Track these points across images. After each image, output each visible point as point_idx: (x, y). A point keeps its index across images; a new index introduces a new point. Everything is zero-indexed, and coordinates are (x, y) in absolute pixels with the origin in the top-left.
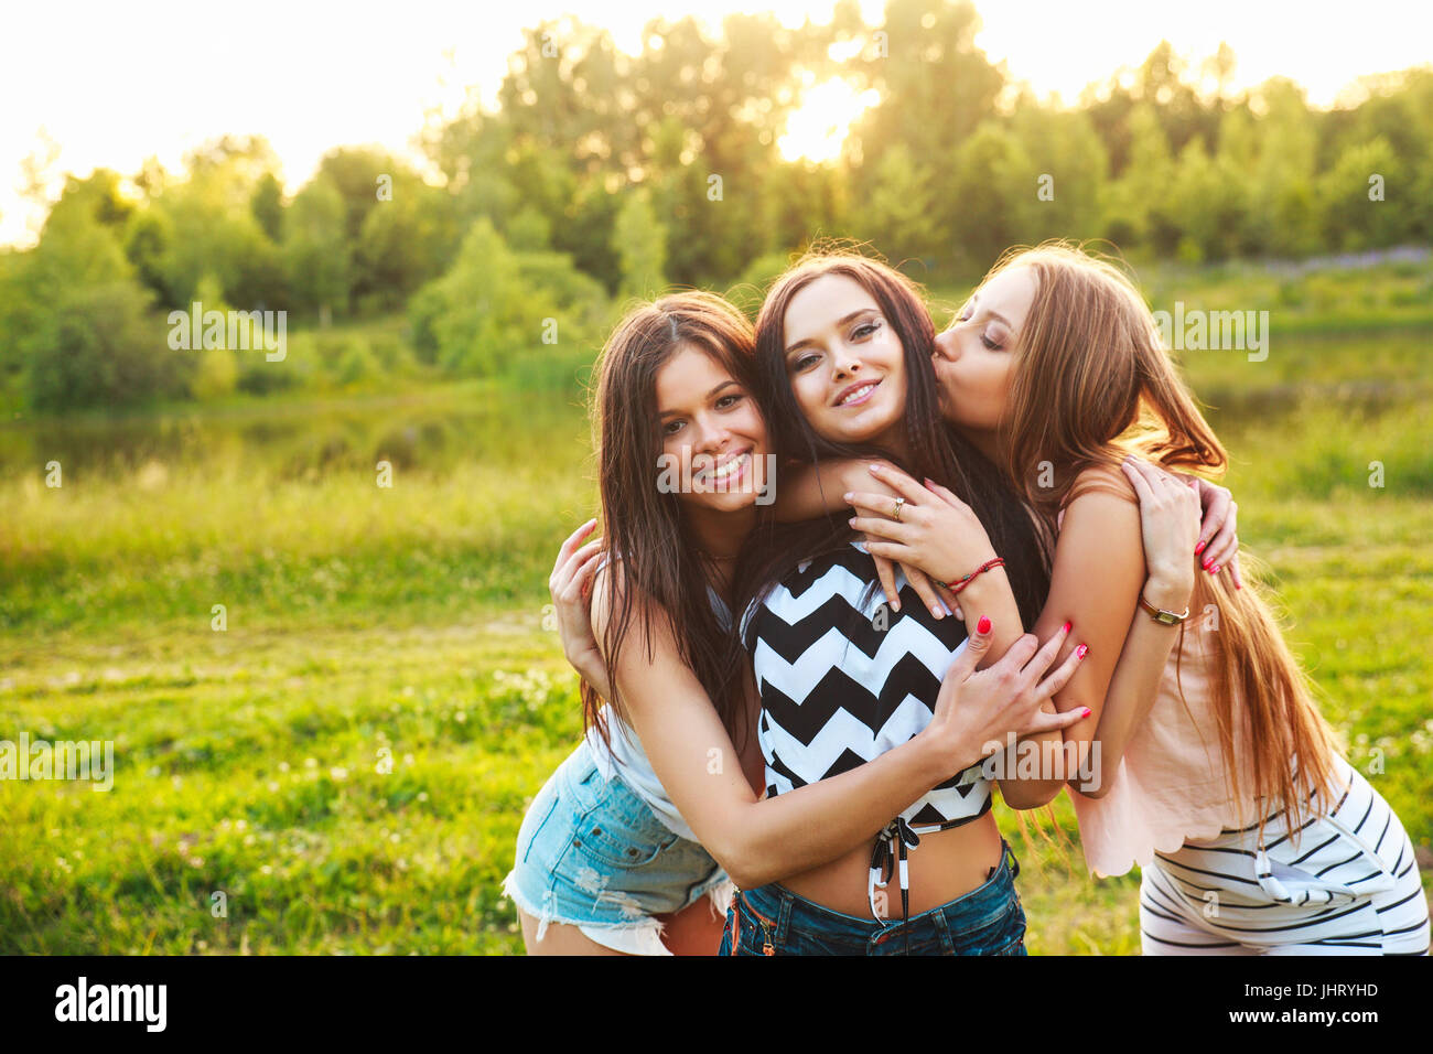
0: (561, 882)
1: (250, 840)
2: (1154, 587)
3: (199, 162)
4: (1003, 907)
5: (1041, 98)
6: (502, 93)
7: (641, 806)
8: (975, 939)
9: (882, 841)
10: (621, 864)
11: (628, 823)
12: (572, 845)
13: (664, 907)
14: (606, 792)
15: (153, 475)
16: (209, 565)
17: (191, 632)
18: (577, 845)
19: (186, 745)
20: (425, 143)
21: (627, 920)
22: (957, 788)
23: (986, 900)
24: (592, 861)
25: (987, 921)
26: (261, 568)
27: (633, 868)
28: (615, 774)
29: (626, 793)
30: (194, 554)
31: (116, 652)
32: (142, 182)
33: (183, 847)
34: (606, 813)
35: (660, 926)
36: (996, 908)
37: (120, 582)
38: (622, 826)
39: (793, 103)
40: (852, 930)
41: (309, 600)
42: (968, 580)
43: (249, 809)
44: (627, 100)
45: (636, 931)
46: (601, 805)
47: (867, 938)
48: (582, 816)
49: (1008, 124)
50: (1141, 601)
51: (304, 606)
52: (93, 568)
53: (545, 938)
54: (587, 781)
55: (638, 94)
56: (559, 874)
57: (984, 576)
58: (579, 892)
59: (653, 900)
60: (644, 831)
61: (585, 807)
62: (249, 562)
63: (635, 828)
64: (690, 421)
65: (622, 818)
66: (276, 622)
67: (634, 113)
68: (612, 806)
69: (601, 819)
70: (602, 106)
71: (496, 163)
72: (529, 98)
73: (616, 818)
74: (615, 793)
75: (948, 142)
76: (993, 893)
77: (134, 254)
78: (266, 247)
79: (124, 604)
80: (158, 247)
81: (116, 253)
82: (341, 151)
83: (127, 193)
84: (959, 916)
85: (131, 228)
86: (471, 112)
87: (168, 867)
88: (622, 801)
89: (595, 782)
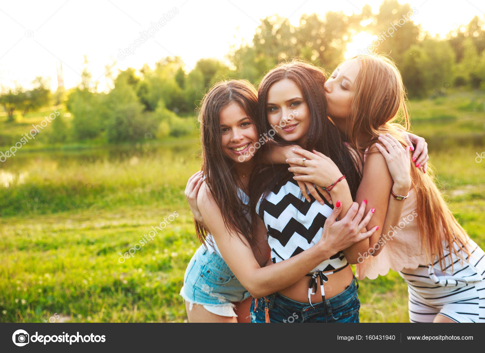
0: (197, 289)
1: (143, 275)
2: (396, 186)
3: (159, 65)
4: (350, 299)
5: (433, 36)
6: (254, 40)
7: (223, 262)
8: (340, 310)
9: (313, 279)
10: (218, 283)
11: (219, 268)
12: (200, 276)
13: (235, 299)
14: (211, 257)
15: (134, 161)
16: (148, 189)
17: (141, 210)
18: (202, 276)
19: (133, 246)
20: (229, 57)
21: (220, 303)
22: (339, 258)
23: (344, 297)
24: (207, 282)
25: (344, 303)
26: (164, 190)
27: (222, 285)
28: (213, 251)
29: (218, 258)
30: (144, 186)
31: (118, 216)
32: (142, 71)
33: (121, 277)
34: (211, 265)
35: (233, 305)
36: (347, 299)
37: (121, 194)
38: (217, 269)
39: (349, 40)
40: (296, 306)
41: (178, 200)
42: (334, 185)
43: (146, 266)
44: (294, 41)
45: (223, 308)
46: (210, 262)
47: (302, 309)
48: (203, 266)
49: (421, 45)
50: (391, 192)
51: (176, 202)
52: (113, 190)
53: (192, 309)
54: (205, 254)
55: (298, 39)
56: (196, 286)
57: (339, 183)
58: (202, 293)
59: (230, 297)
60: (225, 271)
61: (204, 263)
62: (160, 188)
63: (222, 270)
64: (230, 129)
65: (217, 267)
66: (167, 207)
67: (296, 45)
68: (213, 262)
69: (210, 267)
70: (286, 43)
71: (251, 62)
72: (262, 42)
73: (215, 267)
74: (214, 257)
75: (400, 52)
76: (347, 294)
77: (139, 94)
78: (179, 91)
79: (122, 201)
80: (146, 92)
81: (133, 94)
82: (203, 59)
83: (138, 75)
84: (334, 302)
85: (138, 86)
86: (244, 46)
87: (117, 284)
88: (217, 260)
89: (207, 254)
